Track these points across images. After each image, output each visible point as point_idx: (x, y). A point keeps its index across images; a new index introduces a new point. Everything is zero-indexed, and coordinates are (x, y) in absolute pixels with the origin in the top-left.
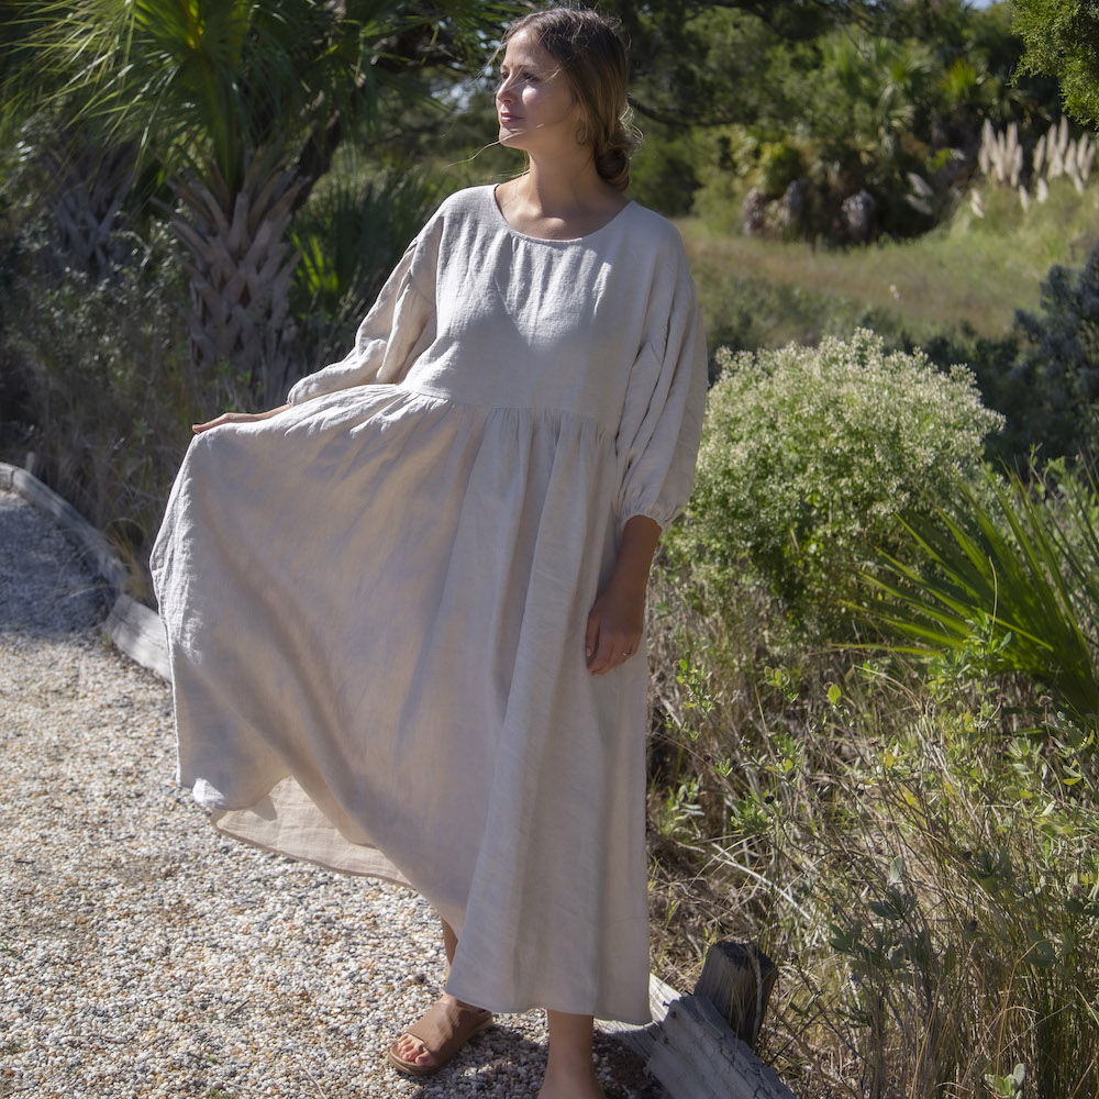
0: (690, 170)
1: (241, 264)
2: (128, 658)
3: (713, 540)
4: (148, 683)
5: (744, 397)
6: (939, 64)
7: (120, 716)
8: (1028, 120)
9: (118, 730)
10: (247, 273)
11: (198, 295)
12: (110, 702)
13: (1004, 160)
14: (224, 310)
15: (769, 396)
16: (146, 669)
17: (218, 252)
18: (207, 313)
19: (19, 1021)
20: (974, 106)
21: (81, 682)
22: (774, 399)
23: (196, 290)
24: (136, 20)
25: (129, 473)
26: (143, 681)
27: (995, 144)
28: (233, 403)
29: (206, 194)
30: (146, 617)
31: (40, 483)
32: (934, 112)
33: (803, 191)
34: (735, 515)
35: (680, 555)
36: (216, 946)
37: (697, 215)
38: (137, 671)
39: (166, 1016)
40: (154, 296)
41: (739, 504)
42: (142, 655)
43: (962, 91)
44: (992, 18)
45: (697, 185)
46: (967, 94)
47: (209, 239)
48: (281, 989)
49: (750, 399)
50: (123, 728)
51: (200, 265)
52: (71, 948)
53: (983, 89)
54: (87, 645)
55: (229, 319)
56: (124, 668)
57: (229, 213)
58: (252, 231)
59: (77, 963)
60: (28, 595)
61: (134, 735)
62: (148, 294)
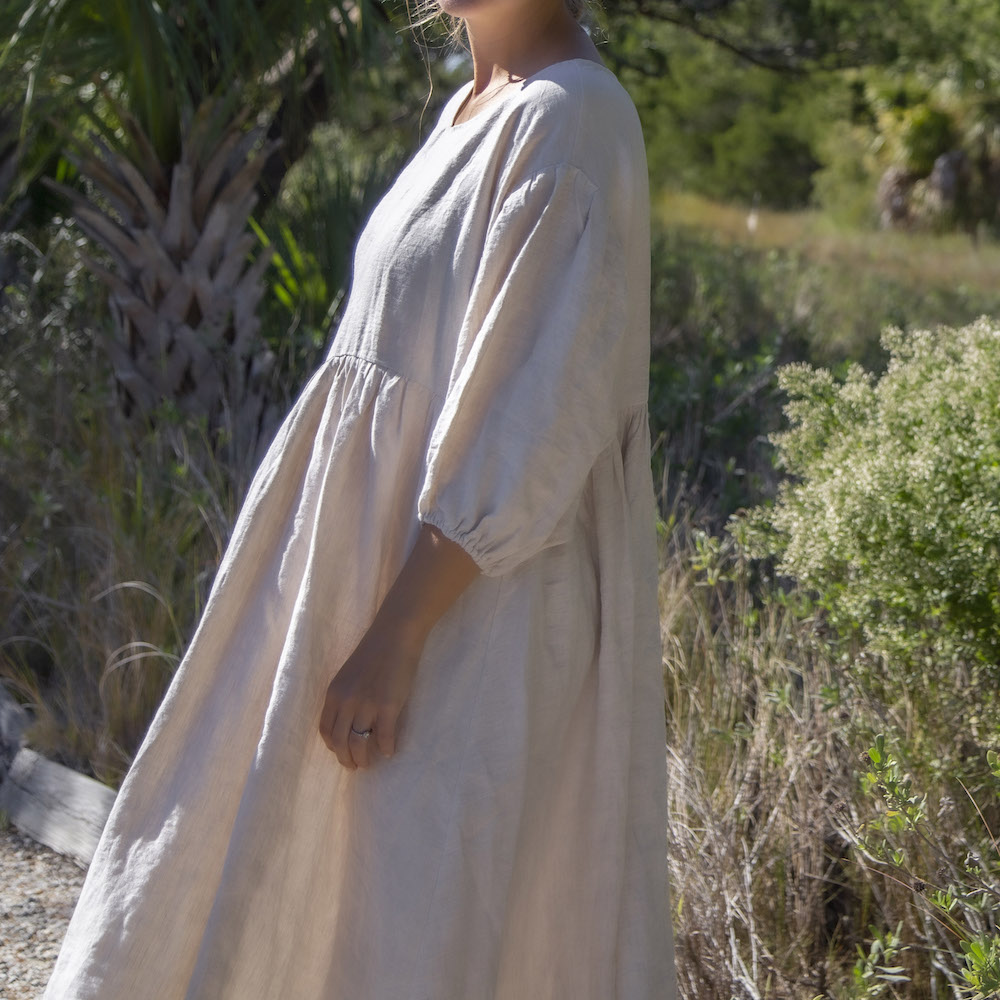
0: (805, 149)
1: (186, 266)
2: (34, 842)
3: (894, 593)
4: (68, 877)
5: (923, 392)
7: (25, 929)
9: (21, 950)
10: (195, 279)
11: (121, 314)
12: (7, 910)
14: (162, 335)
15: (958, 386)
16: (64, 856)
17: (150, 253)
18: (137, 339)
22: (966, 389)
23: (119, 307)
25: (26, 575)
26: (59, 875)
28: (182, 461)
29: (127, 169)
33: (956, 166)
34: (920, 552)
35: (847, 621)
37: (819, 206)
38: (49, 861)
40: (57, 323)
41: (928, 538)
42: (57, 836)
45: (816, 166)
47: (136, 232)
49: (932, 394)
50: (29, 946)
51: (123, 273)
55: (170, 348)
56: (29, 858)
57: (163, 195)
61: (47, 954)
62: (46, 321)
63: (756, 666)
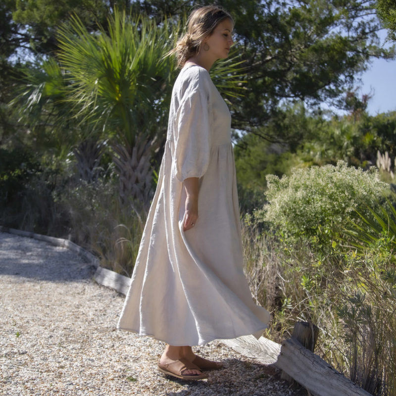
1: (135, 171)
2: (101, 284)
4: (108, 290)
6: (362, 134)
7: (99, 298)
8: (392, 150)
9: (98, 301)
10: (137, 173)
11: (121, 181)
12: (95, 295)
13: (385, 163)
14: (130, 186)
16: (107, 287)
17: (128, 167)
18: (125, 187)
19: (64, 361)
20: (374, 147)
21: (86, 291)
24: (99, 92)
26: (106, 290)
27: (381, 158)
29: (123, 149)
30: (107, 272)
31: (73, 243)
32: (361, 149)
36: (129, 345)
38: (104, 288)
39: (113, 360)
42: (106, 283)
43: (370, 142)
44: (378, 118)
46: (371, 143)
47: (125, 162)
48: (151, 355)
52: (82, 346)
53: (376, 141)
54: (88, 282)
55: (132, 189)
56: (100, 287)
57: (131, 154)
58: (138, 160)
59: (84, 349)
60: (69, 271)
62: (106, 185)
63: (260, 247)
